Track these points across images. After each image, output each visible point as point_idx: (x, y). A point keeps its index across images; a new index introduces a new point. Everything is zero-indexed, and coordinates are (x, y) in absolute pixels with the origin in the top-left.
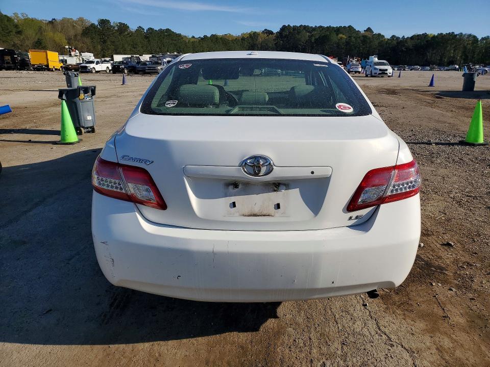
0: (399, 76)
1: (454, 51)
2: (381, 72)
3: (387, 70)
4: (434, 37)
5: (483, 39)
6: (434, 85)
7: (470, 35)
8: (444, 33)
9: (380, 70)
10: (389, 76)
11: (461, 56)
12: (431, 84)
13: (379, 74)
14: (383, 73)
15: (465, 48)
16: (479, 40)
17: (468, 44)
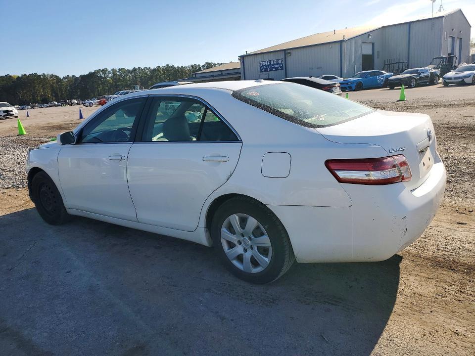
0: (28, 116)
1: (44, 89)
2: (6, 114)
3: (11, 111)
4: (18, 78)
5: (64, 78)
6: (83, 117)
7: (52, 76)
8: (28, 74)
9: (4, 112)
10: (16, 117)
11: (51, 94)
12: (81, 117)
13: (4, 116)
14: (9, 114)
15: (52, 86)
16: (62, 79)
17: (53, 83)
